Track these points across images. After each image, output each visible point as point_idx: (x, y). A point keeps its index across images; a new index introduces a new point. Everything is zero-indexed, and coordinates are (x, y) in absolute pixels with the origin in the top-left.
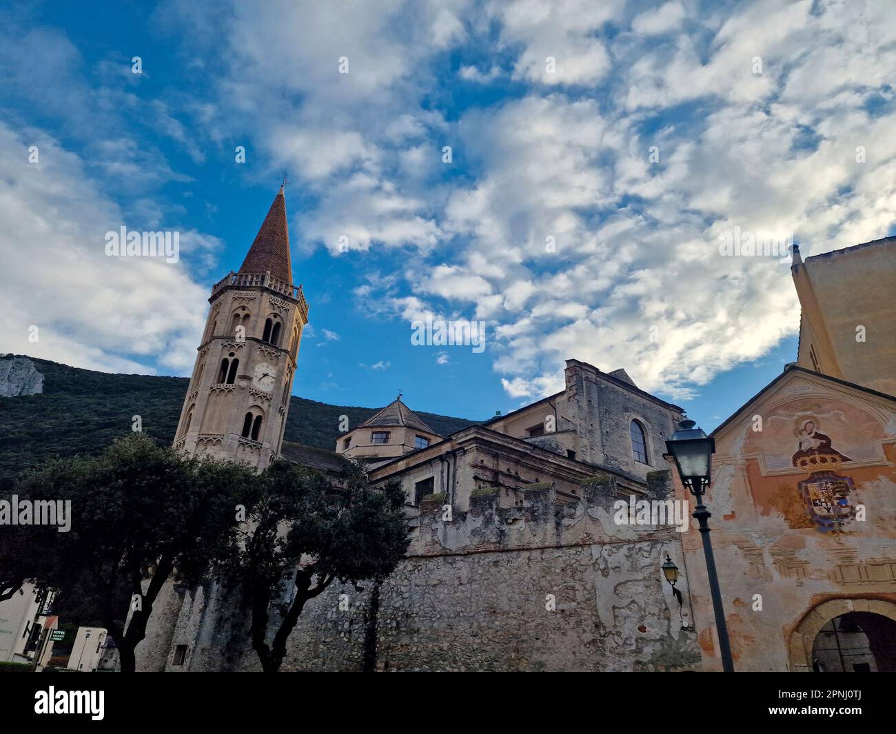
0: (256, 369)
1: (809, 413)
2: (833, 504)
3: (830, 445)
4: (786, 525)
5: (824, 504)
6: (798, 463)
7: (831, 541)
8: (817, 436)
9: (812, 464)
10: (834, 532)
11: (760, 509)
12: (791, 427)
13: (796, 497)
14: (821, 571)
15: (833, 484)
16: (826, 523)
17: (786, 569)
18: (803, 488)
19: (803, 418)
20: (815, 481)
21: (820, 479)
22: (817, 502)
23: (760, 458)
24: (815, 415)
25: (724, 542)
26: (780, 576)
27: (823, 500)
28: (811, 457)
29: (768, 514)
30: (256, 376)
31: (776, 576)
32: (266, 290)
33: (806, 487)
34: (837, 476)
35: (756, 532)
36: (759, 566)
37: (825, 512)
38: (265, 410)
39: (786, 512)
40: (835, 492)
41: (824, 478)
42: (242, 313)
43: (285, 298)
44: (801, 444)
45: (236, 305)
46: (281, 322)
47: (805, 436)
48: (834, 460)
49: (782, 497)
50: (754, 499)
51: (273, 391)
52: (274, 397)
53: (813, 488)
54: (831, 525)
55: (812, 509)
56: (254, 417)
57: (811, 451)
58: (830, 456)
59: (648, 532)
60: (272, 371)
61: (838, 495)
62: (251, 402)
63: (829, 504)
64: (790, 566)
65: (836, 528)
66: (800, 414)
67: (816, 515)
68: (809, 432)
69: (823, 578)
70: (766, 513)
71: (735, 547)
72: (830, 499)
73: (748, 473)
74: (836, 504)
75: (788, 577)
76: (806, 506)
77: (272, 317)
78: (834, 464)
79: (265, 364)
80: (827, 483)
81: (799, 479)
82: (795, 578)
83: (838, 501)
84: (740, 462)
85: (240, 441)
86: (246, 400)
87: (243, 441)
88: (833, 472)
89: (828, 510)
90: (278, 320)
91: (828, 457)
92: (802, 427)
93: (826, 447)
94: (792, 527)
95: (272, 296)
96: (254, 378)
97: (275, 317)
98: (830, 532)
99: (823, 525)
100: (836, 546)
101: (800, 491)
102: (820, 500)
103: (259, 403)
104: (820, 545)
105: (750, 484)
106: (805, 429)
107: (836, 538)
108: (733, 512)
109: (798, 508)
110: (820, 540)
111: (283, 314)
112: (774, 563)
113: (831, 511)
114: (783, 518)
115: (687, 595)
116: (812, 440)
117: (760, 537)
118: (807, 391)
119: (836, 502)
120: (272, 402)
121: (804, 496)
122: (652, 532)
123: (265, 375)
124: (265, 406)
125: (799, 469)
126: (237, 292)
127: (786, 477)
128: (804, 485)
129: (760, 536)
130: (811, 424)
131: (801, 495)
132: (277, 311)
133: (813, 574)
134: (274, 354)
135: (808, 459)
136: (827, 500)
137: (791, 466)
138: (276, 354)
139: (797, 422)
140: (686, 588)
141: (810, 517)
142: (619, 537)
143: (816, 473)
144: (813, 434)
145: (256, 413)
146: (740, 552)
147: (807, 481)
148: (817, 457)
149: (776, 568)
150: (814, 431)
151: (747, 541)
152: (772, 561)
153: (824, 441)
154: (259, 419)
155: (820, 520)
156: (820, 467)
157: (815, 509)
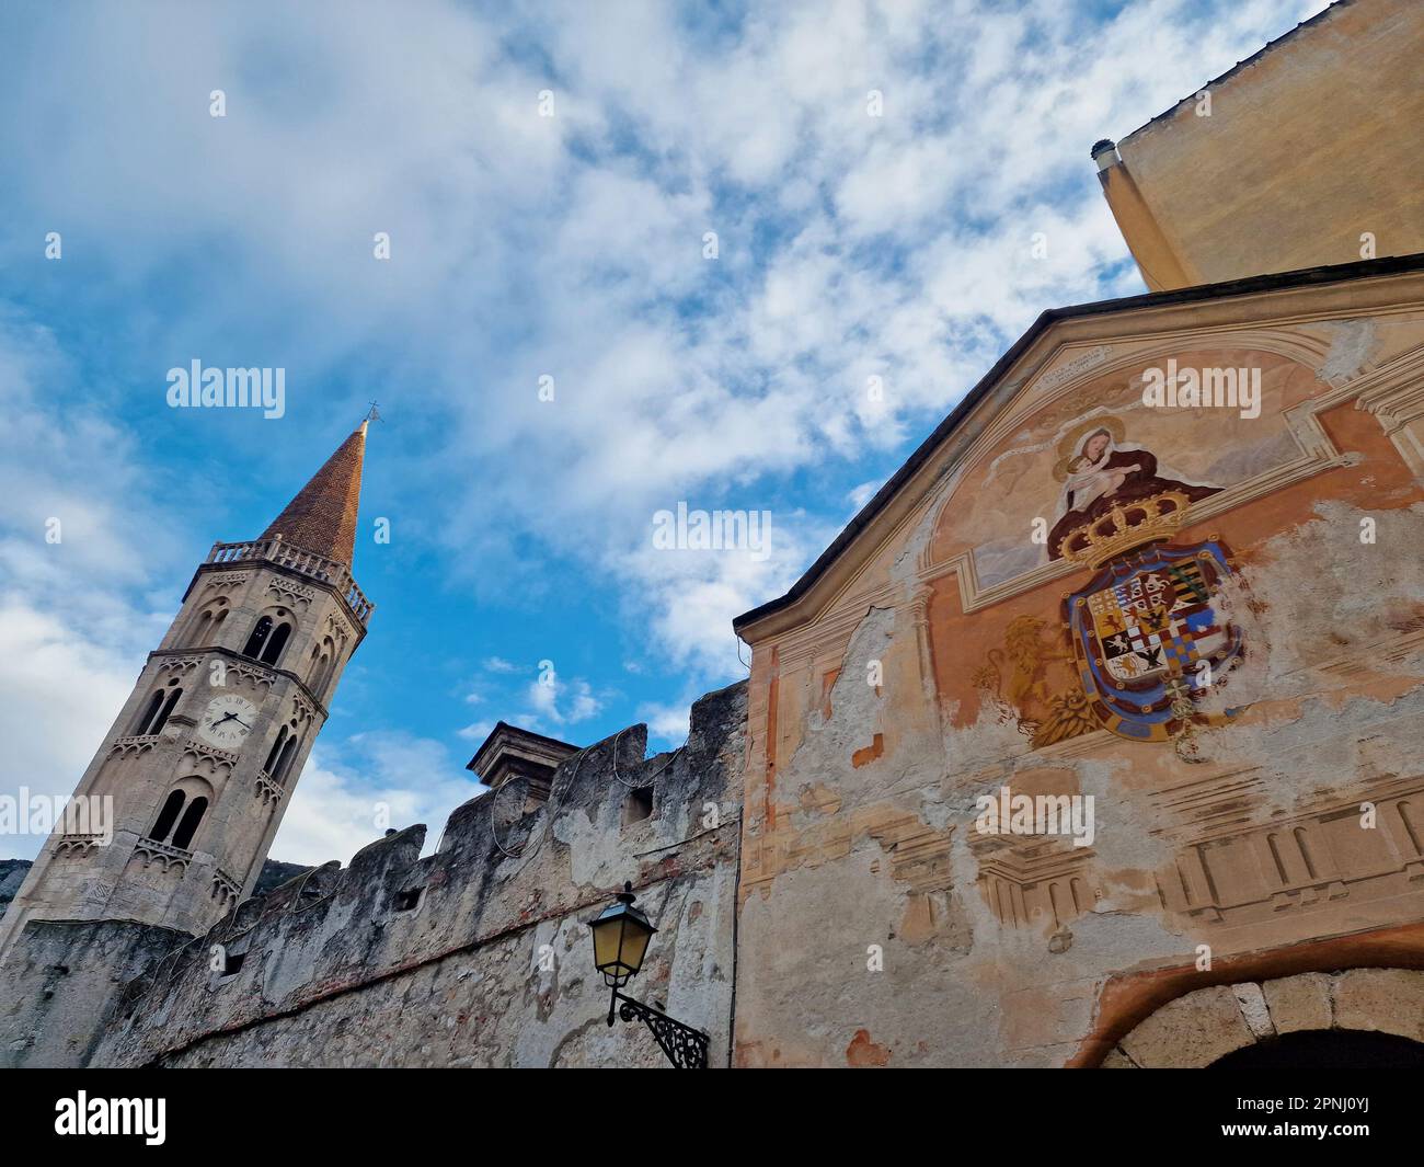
0: (212, 705)
1: (1094, 413)
2: (1165, 636)
3: (1155, 471)
4: (1020, 740)
5: (1138, 645)
6: (1064, 547)
7: (1165, 758)
8: (1119, 460)
9: (1100, 540)
10: (1172, 726)
11: (952, 708)
12: (1047, 461)
13: (1053, 647)
14: (1131, 877)
15: (1163, 573)
16: (1146, 702)
17: (1017, 889)
18: (1075, 616)
19: (1079, 431)
20: (1111, 584)
21: (1127, 572)
22: (1118, 642)
23: (962, 568)
24: (1111, 412)
25: (847, 839)
26: (996, 922)
27: (1133, 632)
28: (1098, 521)
29: (972, 720)
30: (208, 719)
31: (985, 924)
32: (267, 565)
33: (1085, 609)
34: (1177, 548)
35: (936, 785)
36: (935, 898)
37: (1142, 668)
38: (215, 787)
39: (1023, 699)
40: (1170, 597)
41: (1139, 565)
42: (216, 609)
43: (306, 580)
44: (1071, 496)
45: (210, 596)
46: (292, 625)
47: (1085, 469)
48: (1167, 507)
49: (1014, 657)
50: (937, 683)
51: (241, 750)
52: (243, 759)
53: (1102, 605)
54: (1164, 705)
55: (1103, 669)
56: (188, 801)
57: (1100, 505)
58: (1154, 499)
59: (664, 854)
60: (247, 711)
61: (1180, 604)
62: (186, 768)
63: (1155, 639)
64: (1029, 878)
65: (1181, 708)
66: (1076, 422)
67: (1113, 683)
68: (1094, 457)
69: (1138, 905)
70: (967, 717)
71: (874, 846)
72: (1155, 621)
73: (928, 617)
74: (1175, 633)
75: (1021, 921)
76: (1083, 665)
77: (273, 614)
78: (1167, 518)
79: (234, 697)
80: (1144, 579)
81: (1062, 591)
82: (1045, 920)
83: (1182, 622)
84: (912, 594)
85: (137, 847)
86: (174, 763)
87: (147, 847)
88: (1163, 540)
89: (1152, 658)
90: (286, 619)
91: (1149, 506)
92: (1078, 451)
93: (1142, 477)
94: (1039, 742)
95: (279, 576)
96: (203, 723)
97: (281, 613)
98: (1158, 729)
99: (1136, 711)
100: (1179, 772)
101: (1066, 626)
102: (1124, 634)
103: (204, 772)
104: (1126, 782)
105: (931, 643)
106: (1085, 454)
107: (1183, 746)
108: (878, 737)
109: (1061, 681)
110: (1127, 764)
111: (298, 609)
112: (981, 877)
113: (1162, 658)
114: (1015, 721)
115: (725, 1047)
116: (1104, 475)
117: (945, 800)
118: (1091, 364)
119: (1173, 628)
120: (234, 772)
121: (1076, 634)
122: (673, 851)
123: (230, 717)
124: (217, 779)
125: (1067, 561)
126: (217, 574)
127: (1024, 599)
128: (1078, 602)
129: (946, 796)
130: (1103, 438)
131: (1068, 633)
132: (285, 603)
133: (1106, 894)
134: (259, 678)
135: (1089, 530)
136: (1147, 628)
137: (1044, 561)
138: (266, 679)
139: (1064, 446)
140: (726, 1017)
141: (1094, 696)
142: (598, 884)
143: (1112, 559)
144: (1105, 460)
145: (192, 792)
146: (887, 861)
147: (1086, 591)
148: (1118, 515)
149: (985, 897)
150: (1108, 451)
151: (909, 820)
152: (973, 870)
153: (1137, 467)
154: (200, 805)
155: (1128, 697)
156: (1127, 537)
157: (1114, 667)
